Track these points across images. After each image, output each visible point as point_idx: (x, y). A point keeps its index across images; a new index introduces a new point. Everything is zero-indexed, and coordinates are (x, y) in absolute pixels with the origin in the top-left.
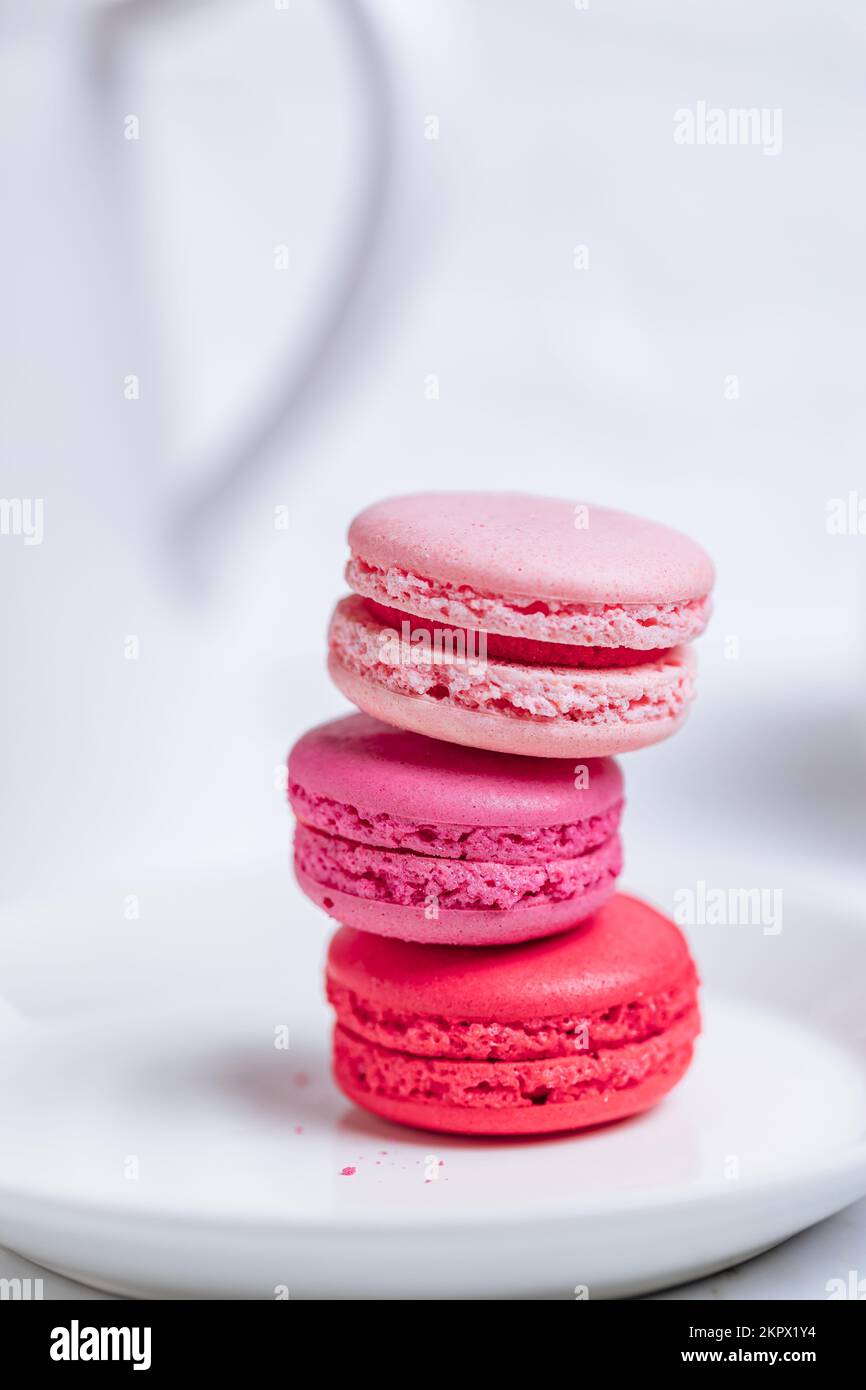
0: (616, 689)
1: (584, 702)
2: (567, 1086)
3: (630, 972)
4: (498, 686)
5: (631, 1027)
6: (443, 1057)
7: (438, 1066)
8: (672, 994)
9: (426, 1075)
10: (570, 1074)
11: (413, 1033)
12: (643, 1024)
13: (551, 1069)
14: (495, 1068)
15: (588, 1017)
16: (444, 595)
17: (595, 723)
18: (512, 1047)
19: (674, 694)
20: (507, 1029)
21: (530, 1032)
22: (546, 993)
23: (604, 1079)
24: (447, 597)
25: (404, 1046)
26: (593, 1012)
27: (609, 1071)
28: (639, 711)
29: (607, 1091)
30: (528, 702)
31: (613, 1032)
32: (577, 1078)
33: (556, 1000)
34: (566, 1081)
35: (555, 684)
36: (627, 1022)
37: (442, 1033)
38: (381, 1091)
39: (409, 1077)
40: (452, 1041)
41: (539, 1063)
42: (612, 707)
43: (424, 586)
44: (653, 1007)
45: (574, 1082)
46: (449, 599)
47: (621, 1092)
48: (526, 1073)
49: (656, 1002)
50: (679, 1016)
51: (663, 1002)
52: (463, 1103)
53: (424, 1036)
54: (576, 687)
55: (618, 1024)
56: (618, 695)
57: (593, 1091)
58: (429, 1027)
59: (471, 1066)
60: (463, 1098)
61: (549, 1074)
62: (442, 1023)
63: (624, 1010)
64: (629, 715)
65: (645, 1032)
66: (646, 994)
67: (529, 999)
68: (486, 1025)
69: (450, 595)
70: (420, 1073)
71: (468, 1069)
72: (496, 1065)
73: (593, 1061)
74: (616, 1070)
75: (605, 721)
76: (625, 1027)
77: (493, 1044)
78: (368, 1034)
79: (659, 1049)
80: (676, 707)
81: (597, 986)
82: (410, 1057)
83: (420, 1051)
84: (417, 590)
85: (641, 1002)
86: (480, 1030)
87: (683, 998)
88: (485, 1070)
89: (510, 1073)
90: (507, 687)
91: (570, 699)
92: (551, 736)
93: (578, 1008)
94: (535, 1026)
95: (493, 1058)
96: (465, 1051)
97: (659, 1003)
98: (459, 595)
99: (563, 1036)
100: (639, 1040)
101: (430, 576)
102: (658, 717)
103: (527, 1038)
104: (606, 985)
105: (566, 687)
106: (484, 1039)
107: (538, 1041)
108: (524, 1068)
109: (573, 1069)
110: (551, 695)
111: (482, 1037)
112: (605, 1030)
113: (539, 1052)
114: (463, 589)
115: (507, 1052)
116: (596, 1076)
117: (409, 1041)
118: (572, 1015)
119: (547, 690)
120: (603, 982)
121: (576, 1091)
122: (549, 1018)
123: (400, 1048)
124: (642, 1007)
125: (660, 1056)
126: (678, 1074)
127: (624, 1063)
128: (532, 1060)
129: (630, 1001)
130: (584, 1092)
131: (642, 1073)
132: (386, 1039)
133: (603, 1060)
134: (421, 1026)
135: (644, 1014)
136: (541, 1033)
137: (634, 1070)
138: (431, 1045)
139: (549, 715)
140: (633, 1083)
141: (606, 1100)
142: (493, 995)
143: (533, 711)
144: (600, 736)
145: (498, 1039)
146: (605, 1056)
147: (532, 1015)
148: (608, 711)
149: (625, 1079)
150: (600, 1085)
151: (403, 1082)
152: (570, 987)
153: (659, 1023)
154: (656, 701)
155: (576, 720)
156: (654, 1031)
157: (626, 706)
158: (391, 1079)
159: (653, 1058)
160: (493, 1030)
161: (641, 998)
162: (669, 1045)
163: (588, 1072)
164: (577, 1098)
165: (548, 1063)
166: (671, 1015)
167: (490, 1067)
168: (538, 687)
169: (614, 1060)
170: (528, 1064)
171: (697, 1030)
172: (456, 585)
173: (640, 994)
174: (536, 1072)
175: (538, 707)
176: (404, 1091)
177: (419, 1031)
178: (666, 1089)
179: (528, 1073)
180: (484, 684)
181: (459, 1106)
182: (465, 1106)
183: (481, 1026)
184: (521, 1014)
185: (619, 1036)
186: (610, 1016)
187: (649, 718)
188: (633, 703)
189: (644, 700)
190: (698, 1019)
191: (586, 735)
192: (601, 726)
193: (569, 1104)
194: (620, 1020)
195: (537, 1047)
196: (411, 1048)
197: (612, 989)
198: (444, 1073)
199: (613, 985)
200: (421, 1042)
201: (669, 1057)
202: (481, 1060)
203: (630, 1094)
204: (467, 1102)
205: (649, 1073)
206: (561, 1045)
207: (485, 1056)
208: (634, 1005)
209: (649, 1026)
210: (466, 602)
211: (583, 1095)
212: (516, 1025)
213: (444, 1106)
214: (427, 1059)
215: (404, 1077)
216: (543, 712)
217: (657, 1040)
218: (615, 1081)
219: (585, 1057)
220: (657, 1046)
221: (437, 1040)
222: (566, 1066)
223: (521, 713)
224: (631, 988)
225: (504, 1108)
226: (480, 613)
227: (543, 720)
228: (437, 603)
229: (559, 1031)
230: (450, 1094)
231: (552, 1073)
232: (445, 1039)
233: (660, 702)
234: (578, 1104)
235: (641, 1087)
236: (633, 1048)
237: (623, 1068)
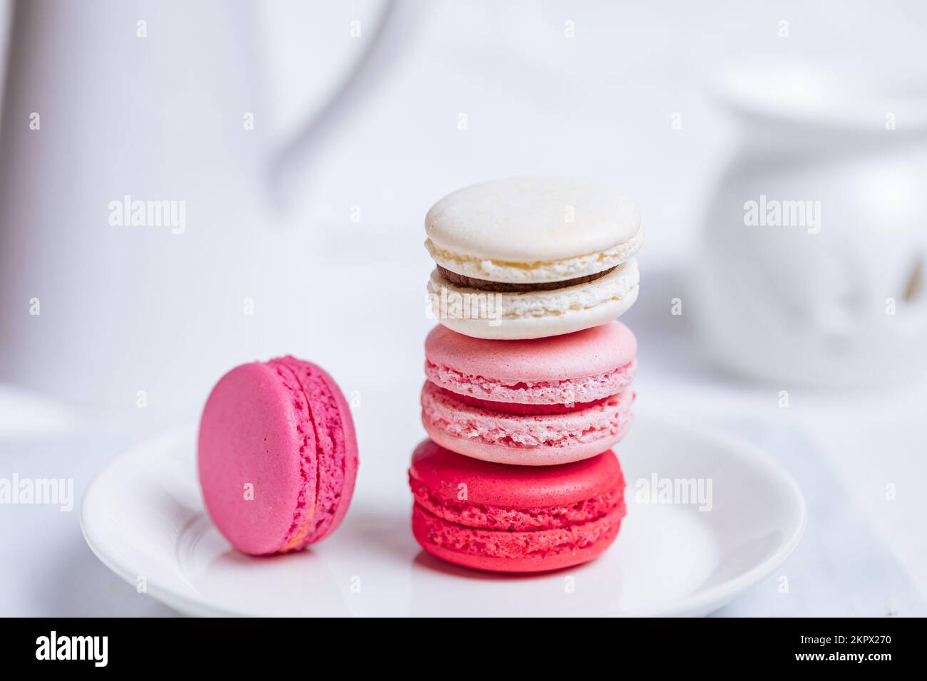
0: (572, 426)
1: (553, 435)
2: (553, 546)
3: (590, 481)
4: (503, 430)
5: (589, 513)
6: (482, 528)
7: (480, 533)
8: (612, 493)
9: (472, 537)
10: (555, 540)
11: (466, 513)
12: (596, 511)
13: (544, 536)
14: (513, 536)
15: (566, 507)
16: (468, 381)
17: (562, 446)
18: (523, 524)
19: (611, 423)
20: (520, 513)
21: (533, 515)
22: (543, 493)
23: (574, 542)
24: (470, 382)
25: (460, 521)
26: (569, 504)
27: (577, 538)
28: (589, 436)
29: (574, 549)
30: (521, 439)
31: (579, 516)
32: (559, 542)
33: (548, 497)
34: (552, 544)
35: (535, 427)
36: (587, 510)
37: (483, 514)
38: (444, 545)
39: (461, 539)
40: (488, 519)
41: (537, 533)
42: (571, 436)
43: (458, 377)
44: (602, 501)
45: (557, 544)
46: (472, 384)
47: (582, 550)
48: (530, 539)
49: (603, 498)
50: (615, 506)
51: (607, 498)
52: (492, 554)
53: (472, 516)
54: (548, 427)
55: (582, 511)
56: (574, 429)
57: (567, 549)
58: (475, 511)
59: (498, 533)
60: (494, 552)
61: (543, 539)
62: (483, 509)
63: (586, 503)
64: (584, 439)
65: (597, 515)
66: (598, 494)
67: (533, 497)
68: (508, 511)
69: (472, 382)
70: (468, 536)
71: (497, 535)
72: (513, 533)
73: (568, 533)
74: (580, 538)
75: (568, 444)
76: (586, 513)
77: (512, 522)
78: (439, 513)
79: (605, 526)
80: (614, 430)
81: (572, 489)
82: (463, 527)
83: (469, 524)
84: (455, 379)
85: (596, 498)
86: (505, 514)
87: (618, 495)
88: (506, 536)
89: (521, 538)
90: (508, 431)
91: (544, 435)
92: (537, 456)
93: (561, 502)
94: (536, 512)
95: (511, 530)
96: (496, 525)
97: (605, 499)
98: (476, 382)
99: (551, 518)
100: (594, 520)
101: (461, 371)
102: (602, 437)
103: (531, 519)
104: (577, 489)
105: (542, 428)
106: (506, 519)
107: (537, 521)
108: (529, 535)
109: (557, 537)
110: (534, 434)
111: (506, 517)
112: (576, 514)
113: (537, 527)
114: (478, 377)
115: (519, 526)
116: (570, 541)
117: (463, 518)
118: (557, 506)
119: (531, 431)
120: (575, 487)
121: (557, 549)
122: (544, 507)
123: (456, 521)
124: (595, 501)
125: (605, 529)
126: (613, 538)
127: (586, 534)
128: (533, 531)
129: (590, 498)
130: (562, 550)
131: (595, 539)
132: (449, 516)
133: (574, 532)
134: (470, 510)
135: (596, 505)
136: (539, 516)
137: (590, 537)
138: (476, 521)
139: (533, 444)
140: (589, 544)
141: (574, 554)
142: (513, 494)
143: (524, 443)
144: (566, 453)
145: (515, 519)
146: (575, 529)
147: (534, 506)
148: (569, 439)
149: (585, 542)
150: (571, 546)
151: (458, 541)
152: (556, 490)
153: (605, 510)
154: (599, 429)
155: (551, 445)
156: (602, 515)
157: (580, 435)
158: (451, 539)
159: (601, 531)
160: (512, 514)
161: (596, 496)
162: (610, 523)
163: (565, 539)
164: (558, 553)
165: (542, 533)
166: (611, 505)
167: (510, 535)
168: (526, 430)
169: (580, 532)
170: (531, 533)
171: (624, 513)
172: (475, 376)
173: (595, 494)
174: (536, 538)
175: (526, 441)
176: (458, 546)
177: (469, 513)
178: (604, 548)
179: (531, 538)
180: (496, 430)
181: (491, 556)
182: (494, 556)
183: (505, 511)
184: (528, 505)
185: (583, 518)
186: (578, 507)
187: (597, 439)
188: (584, 432)
189: (592, 429)
190: (625, 505)
191: (557, 454)
192: (566, 448)
193: (553, 557)
194: (583, 509)
195: (537, 524)
196: (464, 522)
197: (580, 492)
198: (483, 537)
199: (581, 489)
200: (470, 519)
201: (610, 530)
202: (505, 531)
203: (587, 551)
204: (495, 554)
205: (598, 539)
206: (550, 523)
207: (506, 528)
208: (591, 501)
209: (599, 512)
210: (480, 385)
211: (561, 552)
212: (525, 511)
213: (481, 556)
214: (473, 529)
215: (459, 538)
216: (529, 443)
217: (604, 520)
218: (580, 543)
219: (563, 530)
220: (603, 523)
221: (479, 519)
222: (553, 535)
223: (518, 444)
224: (591, 490)
225: (517, 558)
226: (488, 391)
227: (530, 447)
228: (466, 386)
229: (549, 515)
230: (485, 549)
231: (545, 539)
232: (484, 517)
233: (602, 429)
234: (558, 556)
235: (593, 548)
236: (590, 525)
237: (584, 537)
